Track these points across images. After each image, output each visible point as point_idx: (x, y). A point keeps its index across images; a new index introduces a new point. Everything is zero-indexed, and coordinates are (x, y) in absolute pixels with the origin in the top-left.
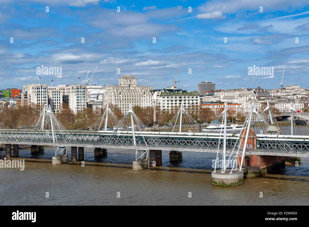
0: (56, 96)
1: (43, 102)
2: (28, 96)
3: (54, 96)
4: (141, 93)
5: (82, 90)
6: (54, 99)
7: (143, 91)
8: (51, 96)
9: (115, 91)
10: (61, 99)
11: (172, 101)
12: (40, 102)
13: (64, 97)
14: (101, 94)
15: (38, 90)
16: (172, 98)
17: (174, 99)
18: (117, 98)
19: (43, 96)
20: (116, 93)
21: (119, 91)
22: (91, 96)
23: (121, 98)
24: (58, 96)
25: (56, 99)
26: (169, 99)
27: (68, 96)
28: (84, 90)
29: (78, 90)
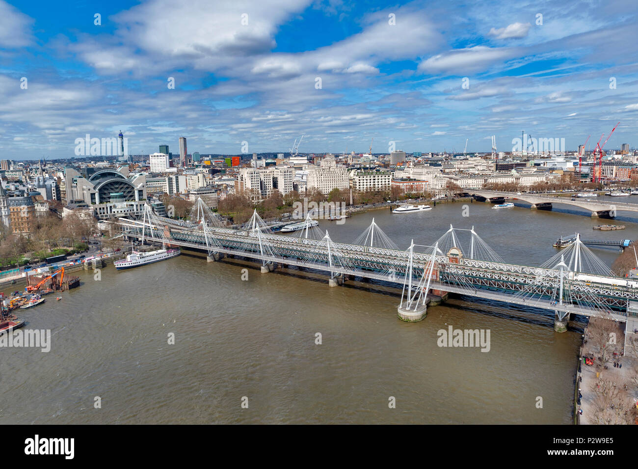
0: (267, 178)
1: (256, 187)
2: (244, 179)
3: (265, 178)
4: (339, 174)
5: (289, 173)
6: (265, 181)
7: (342, 172)
8: (262, 179)
9: (317, 173)
10: (272, 181)
11: (367, 180)
12: (254, 187)
13: (274, 178)
14: (305, 175)
15: (252, 175)
16: (367, 177)
17: (368, 178)
18: (318, 179)
19: (256, 180)
20: (318, 175)
21: (320, 173)
22: (297, 175)
23: (323, 179)
24: (269, 178)
25: (267, 181)
26: (364, 178)
27: (277, 178)
28: (290, 173)
29: (285, 174)
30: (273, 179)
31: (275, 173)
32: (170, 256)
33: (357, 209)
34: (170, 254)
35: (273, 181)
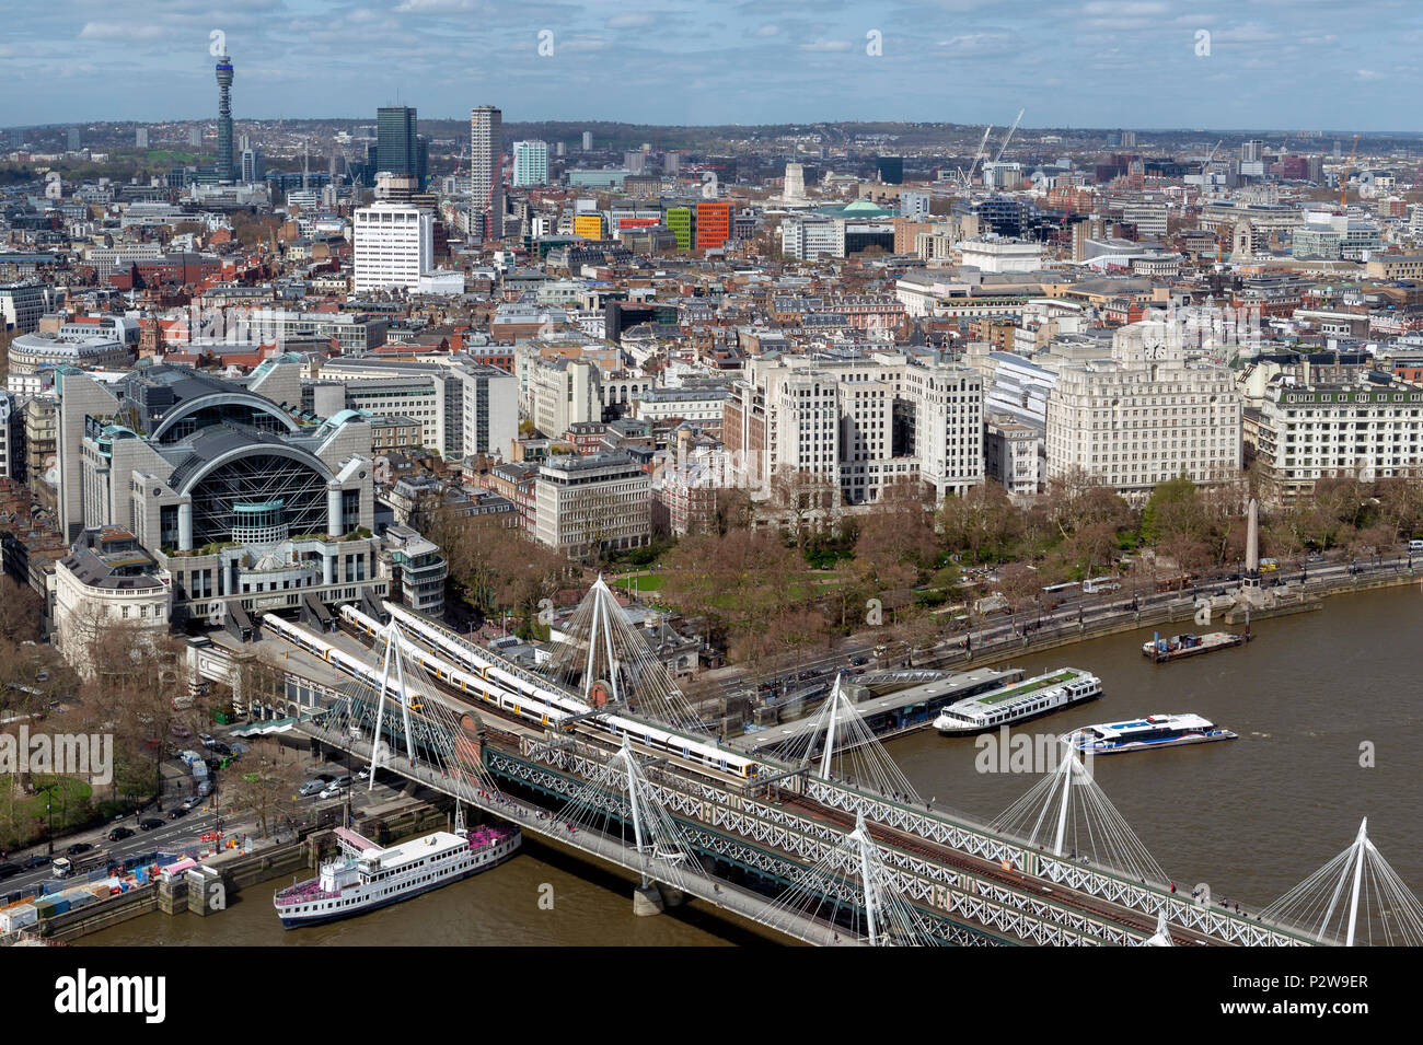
0: (869, 410)
2: (768, 411)
3: (861, 410)
4: (1198, 399)
5: (967, 394)
6: (861, 421)
7: (1208, 389)
8: (849, 409)
9: (1096, 392)
10: (888, 420)
11: (1326, 427)
13: (898, 405)
14: (1040, 389)
15: (805, 399)
16: (1326, 414)
17: (1333, 419)
18: (1100, 419)
19: (820, 421)
20: (1100, 402)
21: (1110, 392)
22: (1000, 384)
23: (1120, 418)
24: (877, 410)
25: (869, 420)
26: (1314, 419)
27: (911, 406)
28: (974, 393)
29: (952, 394)
30: (895, 407)
31: (904, 382)
32: (482, 862)
33: (1277, 591)
34: (481, 855)
35: (895, 417)
